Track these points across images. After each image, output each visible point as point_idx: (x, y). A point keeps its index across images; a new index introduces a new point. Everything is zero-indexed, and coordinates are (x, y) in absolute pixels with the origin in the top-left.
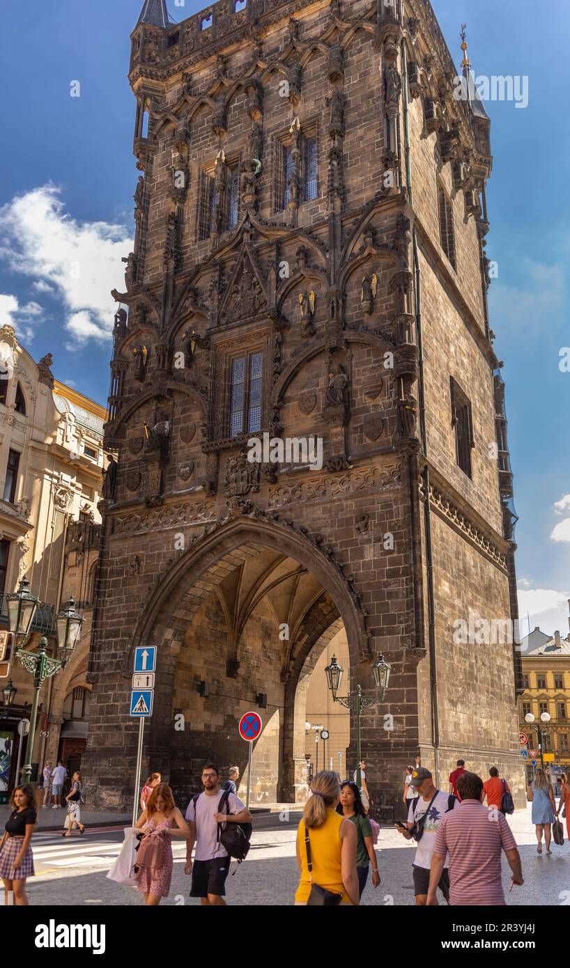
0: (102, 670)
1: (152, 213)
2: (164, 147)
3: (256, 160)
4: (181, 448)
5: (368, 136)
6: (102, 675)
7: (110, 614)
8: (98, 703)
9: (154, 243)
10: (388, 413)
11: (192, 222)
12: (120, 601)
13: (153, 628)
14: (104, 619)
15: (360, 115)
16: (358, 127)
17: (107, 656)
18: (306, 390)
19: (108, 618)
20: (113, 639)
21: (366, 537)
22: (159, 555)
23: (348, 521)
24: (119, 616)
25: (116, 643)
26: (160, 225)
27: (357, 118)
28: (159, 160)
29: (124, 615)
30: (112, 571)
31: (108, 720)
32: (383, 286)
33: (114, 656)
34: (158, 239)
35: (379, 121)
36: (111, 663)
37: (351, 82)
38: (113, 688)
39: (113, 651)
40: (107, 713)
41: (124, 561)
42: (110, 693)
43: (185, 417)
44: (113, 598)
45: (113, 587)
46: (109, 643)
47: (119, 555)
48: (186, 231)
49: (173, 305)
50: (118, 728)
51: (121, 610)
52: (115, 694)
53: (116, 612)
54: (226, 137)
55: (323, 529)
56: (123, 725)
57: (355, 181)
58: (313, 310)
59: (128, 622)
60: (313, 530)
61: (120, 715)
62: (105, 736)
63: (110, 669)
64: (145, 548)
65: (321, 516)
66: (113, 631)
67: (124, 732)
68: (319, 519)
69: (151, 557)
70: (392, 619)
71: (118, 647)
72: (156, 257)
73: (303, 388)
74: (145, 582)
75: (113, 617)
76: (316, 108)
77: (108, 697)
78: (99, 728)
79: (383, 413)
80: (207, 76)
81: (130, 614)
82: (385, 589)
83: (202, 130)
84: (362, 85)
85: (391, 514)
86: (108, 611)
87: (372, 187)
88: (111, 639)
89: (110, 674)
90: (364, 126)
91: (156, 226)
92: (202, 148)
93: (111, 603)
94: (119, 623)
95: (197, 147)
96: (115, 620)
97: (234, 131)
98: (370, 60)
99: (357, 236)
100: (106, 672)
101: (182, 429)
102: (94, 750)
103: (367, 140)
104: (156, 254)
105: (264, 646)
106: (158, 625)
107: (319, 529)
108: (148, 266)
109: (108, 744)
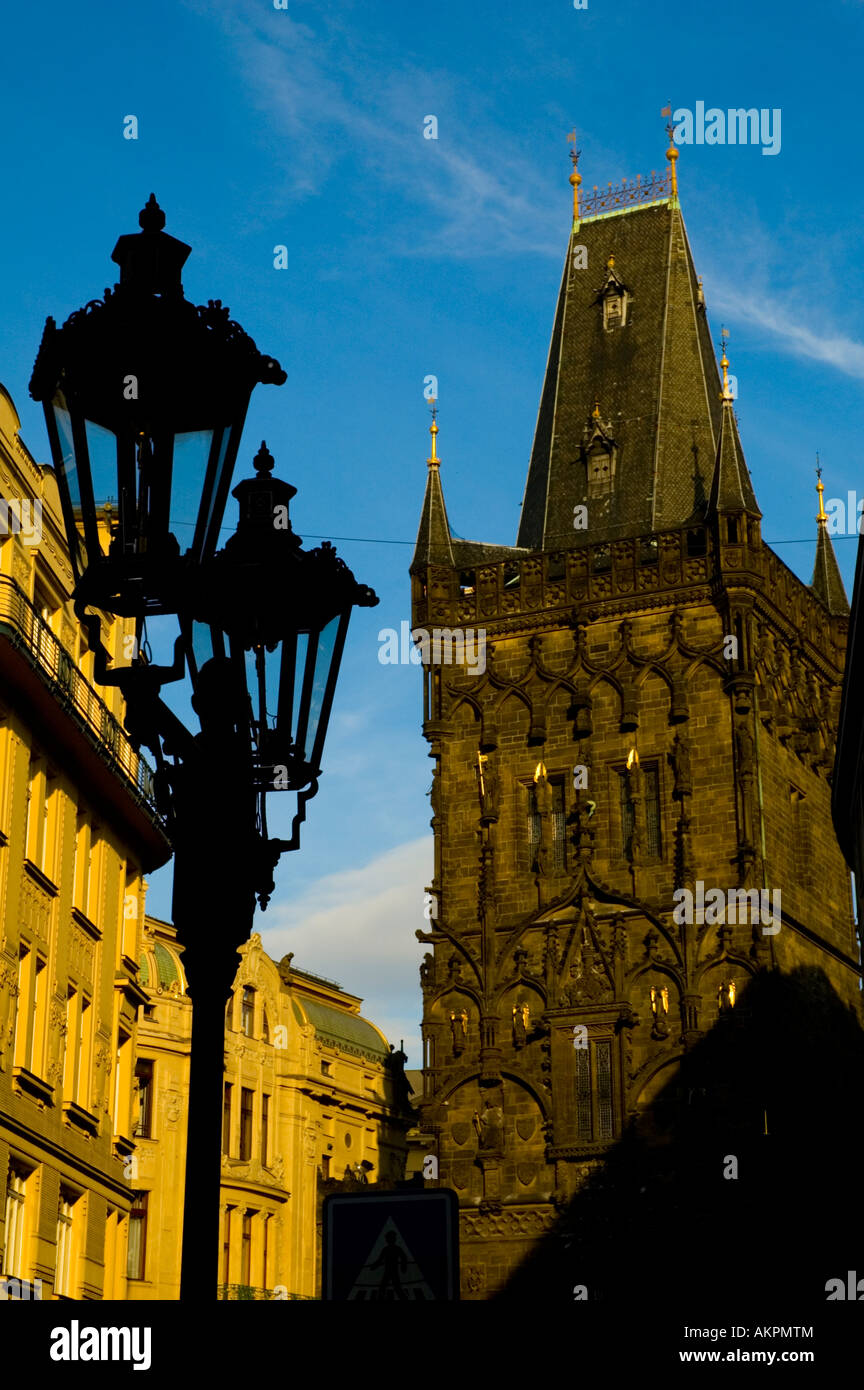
1: (452, 823)
2: (463, 733)
4: (520, 1144)
5: (719, 802)
9: (459, 866)
11: (508, 851)
15: (710, 772)
16: (707, 786)
22: (503, 1268)
26: (466, 843)
27: (707, 775)
28: (458, 750)
34: (465, 862)
35: (728, 787)
37: (696, 725)
43: (522, 1106)
48: (504, 861)
49: (496, 964)
54: (548, 747)
57: (706, 854)
58: (667, 1008)
69: (493, 1270)
72: (462, 887)
76: (658, 744)
80: (515, 650)
83: (514, 726)
84: (711, 732)
90: (714, 788)
91: (460, 843)
92: (514, 752)
95: (507, 748)
97: (555, 741)
98: (718, 704)
101: (519, 1121)
103: (720, 807)
104: (466, 881)
108: (454, 896)
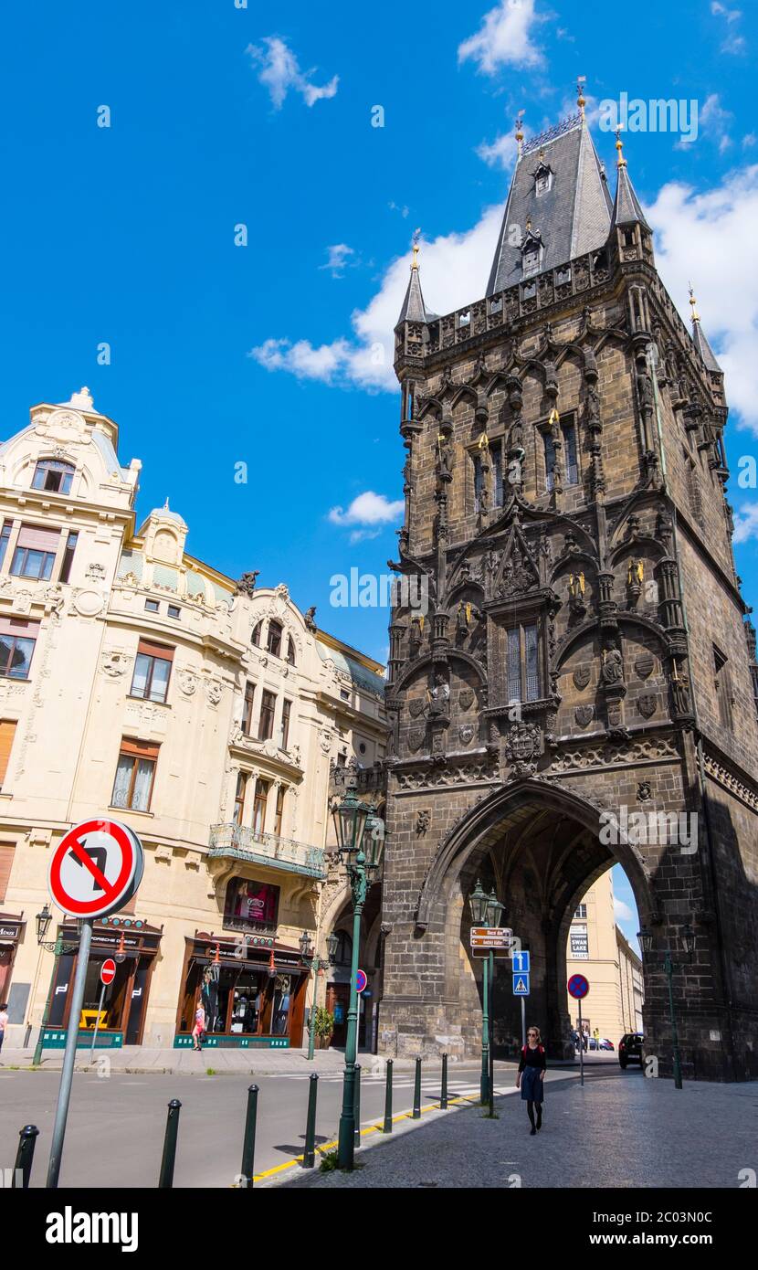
0: (395, 920)
1: (420, 488)
2: (428, 428)
3: (520, 449)
4: (462, 711)
5: (624, 432)
6: (396, 925)
7: (400, 866)
8: (393, 952)
9: (422, 516)
10: (662, 689)
11: (458, 500)
12: (409, 854)
13: (443, 882)
14: (394, 870)
15: (616, 412)
16: (614, 423)
17: (399, 907)
18: (581, 663)
19: (398, 870)
20: (405, 891)
21: (648, 804)
22: (446, 812)
23: (630, 789)
24: (410, 869)
25: (407, 894)
26: (429, 500)
27: (613, 415)
28: (424, 439)
29: (414, 868)
30: (399, 825)
31: (403, 970)
32: (649, 571)
33: (406, 907)
34: (427, 513)
36: (404, 913)
37: (603, 382)
38: (407, 938)
39: (405, 902)
40: (403, 962)
41: (411, 816)
42: (404, 942)
43: (464, 682)
44: (402, 851)
45: (401, 840)
46: (401, 894)
47: (406, 809)
48: (454, 507)
49: (447, 577)
50: (415, 977)
51: (410, 862)
52: (409, 944)
53: (406, 865)
54: (489, 423)
55: (606, 795)
56: (419, 974)
57: (615, 471)
58: (583, 590)
59: (418, 875)
60: (597, 796)
61: (416, 965)
62: (402, 985)
63: (403, 919)
64: (431, 804)
65: (603, 782)
66: (404, 882)
67: (420, 981)
68: (601, 785)
69: (438, 813)
70: (679, 884)
71: (410, 899)
72: (425, 530)
73: (578, 661)
74: (433, 837)
75: (403, 869)
76: (574, 403)
77: (402, 947)
78: (395, 976)
79: (657, 689)
81: (420, 868)
82: (671, 855)
83: (465, 415)
84: (616, 384)
85: (670, 784)
86: (397, 863)
87: (632, 478)
88: (402, 891)
89: (404, 925)
90: (619, 422)
91: (424, 501)
92: (465, 432)
93: (400, 856)
94: (410, 876)
95: (460, 430)
96: (405, 872)
97: (495, 418)
98: (621, 364)
99: (621, 524)
100: (399, 922)
101: (462, 693)
102: (391, 998)
103: (624, 435)
104: (425, 526)
105: (526, 895)
106: (448, 879)
107: (602, 795)
108: (418, 537)
109: (405, 993)
